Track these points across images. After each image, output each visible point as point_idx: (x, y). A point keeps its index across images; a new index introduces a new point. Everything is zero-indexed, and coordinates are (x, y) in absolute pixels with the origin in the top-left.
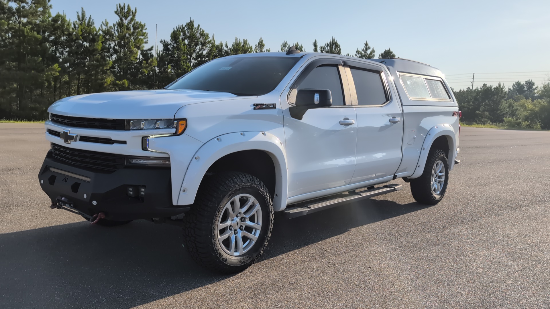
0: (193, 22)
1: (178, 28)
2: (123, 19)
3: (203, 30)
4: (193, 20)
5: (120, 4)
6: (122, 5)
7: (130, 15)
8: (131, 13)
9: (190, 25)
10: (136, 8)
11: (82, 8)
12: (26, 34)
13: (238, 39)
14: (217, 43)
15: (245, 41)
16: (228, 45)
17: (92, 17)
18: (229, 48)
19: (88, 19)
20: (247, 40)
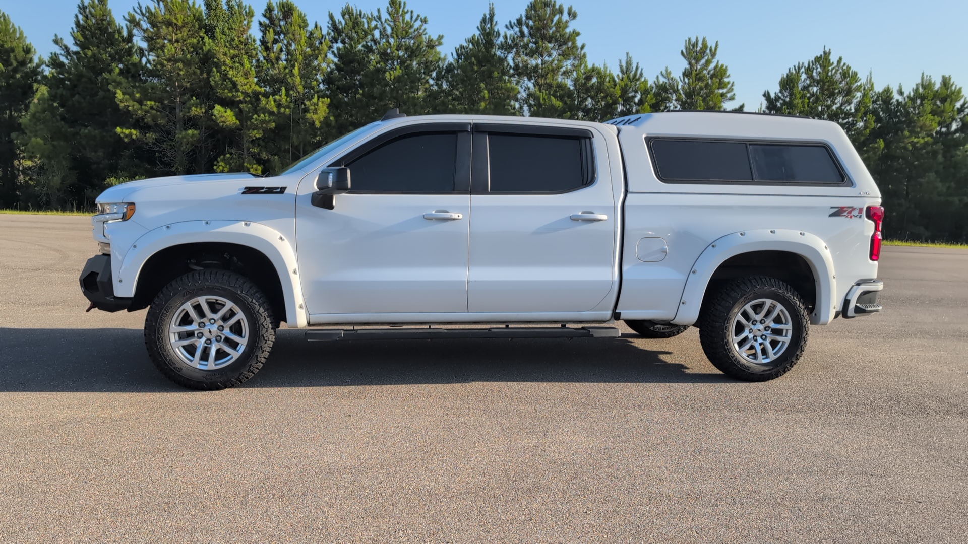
0: (830, 53)
1: (797, 68)
2: (693, 62)
3: (848, 66)
4: (830, 50)
5: (689, 39)
6: (693, 40)
7: (705, 55)
8: (708, 51)
9: (823, 60)
10: (717, 42)
11: (628, 54)
12: (542, 101)
13: (927, 76)
14: (879, 88)
15: (946, 78)
16: (903, 90)
17: (639, 65)
18: (905, 95)
19: (634, 69)
20: (950, 76)
